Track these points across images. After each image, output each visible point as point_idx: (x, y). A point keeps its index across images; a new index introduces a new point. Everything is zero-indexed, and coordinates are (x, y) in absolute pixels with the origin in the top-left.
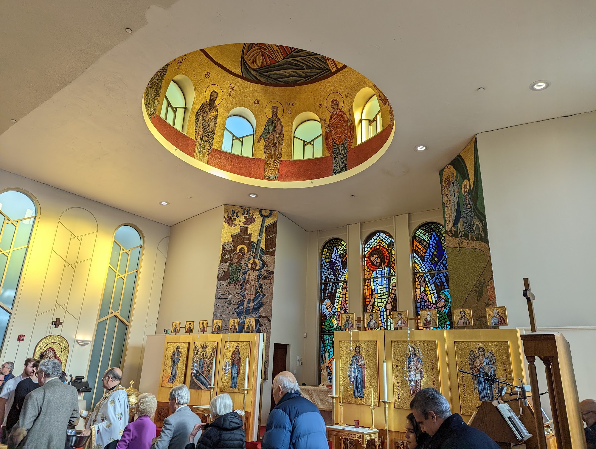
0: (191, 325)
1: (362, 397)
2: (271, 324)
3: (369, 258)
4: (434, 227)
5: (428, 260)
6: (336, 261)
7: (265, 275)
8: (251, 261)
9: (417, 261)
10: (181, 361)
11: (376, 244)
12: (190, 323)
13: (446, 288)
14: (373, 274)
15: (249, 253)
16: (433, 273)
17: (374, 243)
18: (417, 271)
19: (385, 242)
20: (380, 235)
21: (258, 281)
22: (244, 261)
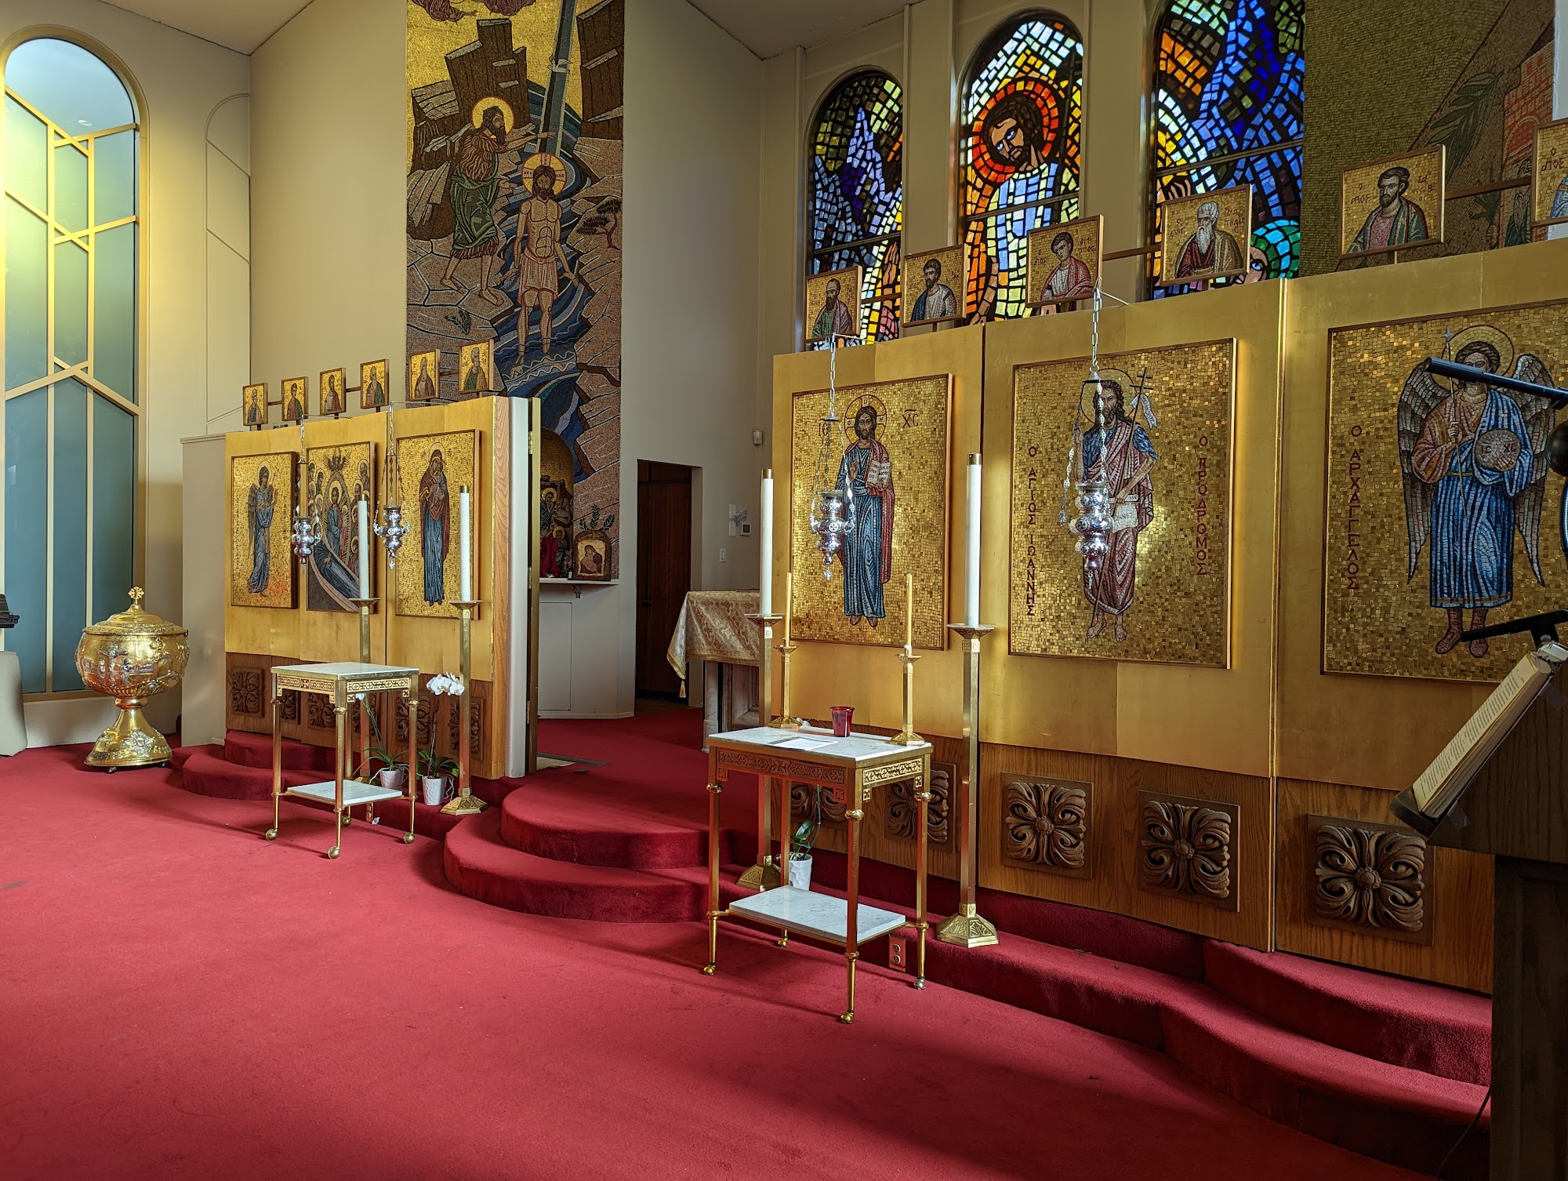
0: (298, 391)
1: (879, 613)
2: (619, 393)
3: (984, 135)
5: (1215, 110)
6: (864, 164)
7: (588, 216)
8: (534, 163)
9: (1166, 120)
10: (277, 516)
11: (1013, 72)
12: (295, 386)
13: (1275, 214)
14: (995, 199)
15: (523, 130)
16: (1227, 163)
17: (1006, 68)
18: (1164, 161)
19: (1046, 61)
20: (1029, 34)
21: (563, 240)
22: (505, 163)
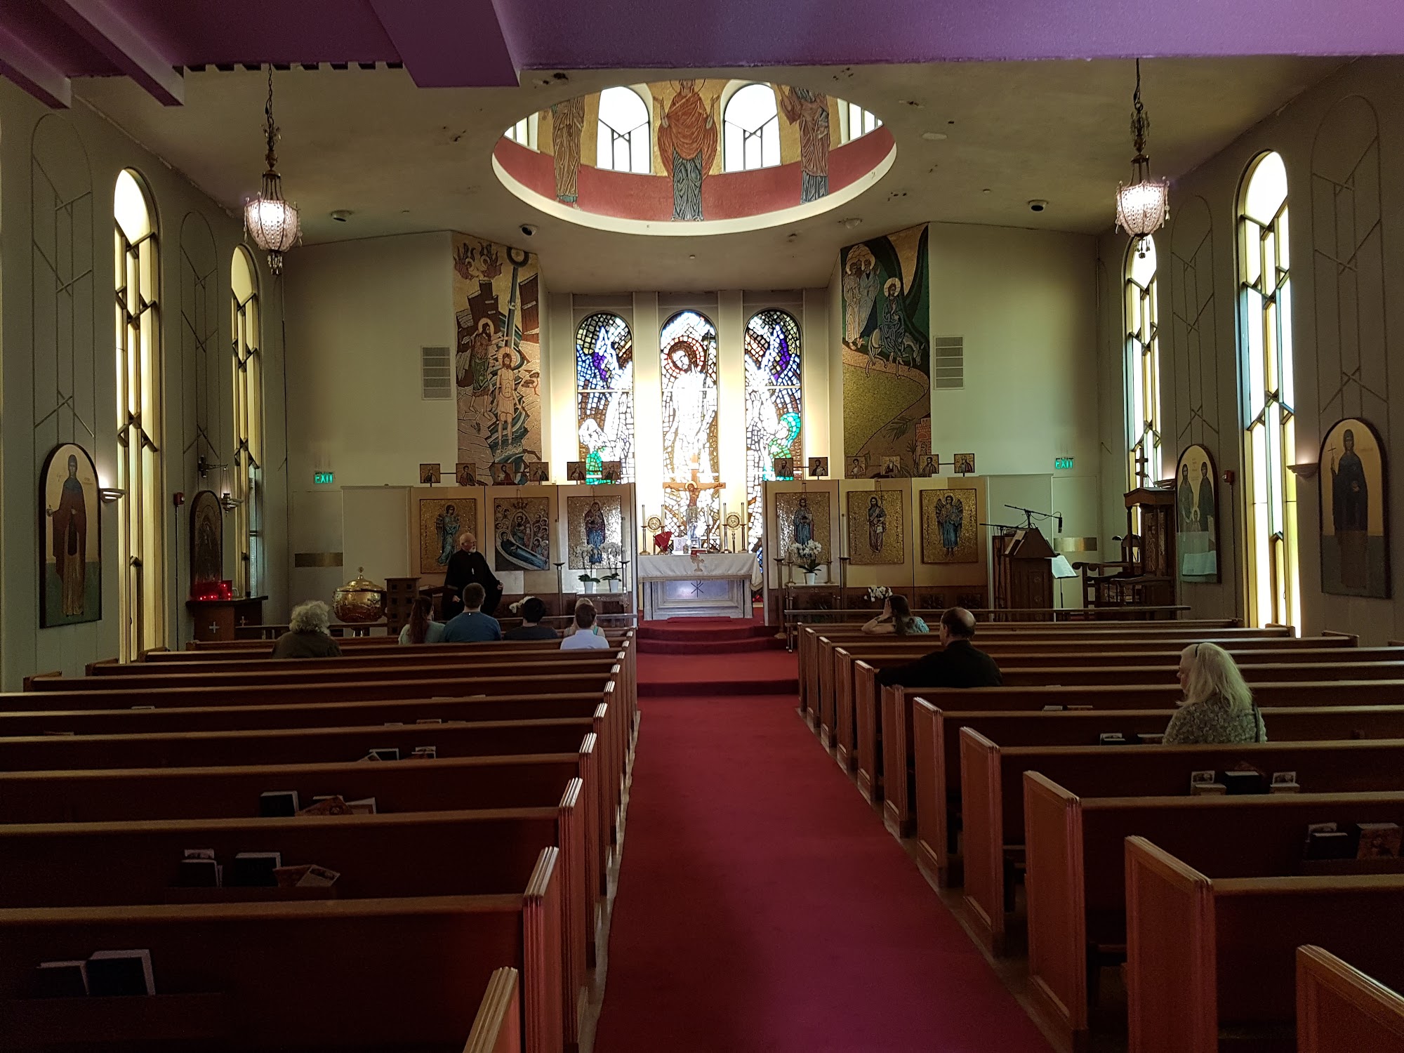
3: (669, 355)
4: (778, 317)
5: (767, 368)
6: (605, 355)
7: (526, 379)
8: (502, 351)
16: (772, 389)
21: (515, 390)
